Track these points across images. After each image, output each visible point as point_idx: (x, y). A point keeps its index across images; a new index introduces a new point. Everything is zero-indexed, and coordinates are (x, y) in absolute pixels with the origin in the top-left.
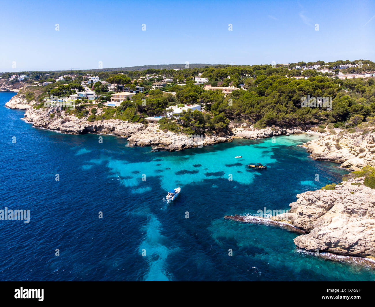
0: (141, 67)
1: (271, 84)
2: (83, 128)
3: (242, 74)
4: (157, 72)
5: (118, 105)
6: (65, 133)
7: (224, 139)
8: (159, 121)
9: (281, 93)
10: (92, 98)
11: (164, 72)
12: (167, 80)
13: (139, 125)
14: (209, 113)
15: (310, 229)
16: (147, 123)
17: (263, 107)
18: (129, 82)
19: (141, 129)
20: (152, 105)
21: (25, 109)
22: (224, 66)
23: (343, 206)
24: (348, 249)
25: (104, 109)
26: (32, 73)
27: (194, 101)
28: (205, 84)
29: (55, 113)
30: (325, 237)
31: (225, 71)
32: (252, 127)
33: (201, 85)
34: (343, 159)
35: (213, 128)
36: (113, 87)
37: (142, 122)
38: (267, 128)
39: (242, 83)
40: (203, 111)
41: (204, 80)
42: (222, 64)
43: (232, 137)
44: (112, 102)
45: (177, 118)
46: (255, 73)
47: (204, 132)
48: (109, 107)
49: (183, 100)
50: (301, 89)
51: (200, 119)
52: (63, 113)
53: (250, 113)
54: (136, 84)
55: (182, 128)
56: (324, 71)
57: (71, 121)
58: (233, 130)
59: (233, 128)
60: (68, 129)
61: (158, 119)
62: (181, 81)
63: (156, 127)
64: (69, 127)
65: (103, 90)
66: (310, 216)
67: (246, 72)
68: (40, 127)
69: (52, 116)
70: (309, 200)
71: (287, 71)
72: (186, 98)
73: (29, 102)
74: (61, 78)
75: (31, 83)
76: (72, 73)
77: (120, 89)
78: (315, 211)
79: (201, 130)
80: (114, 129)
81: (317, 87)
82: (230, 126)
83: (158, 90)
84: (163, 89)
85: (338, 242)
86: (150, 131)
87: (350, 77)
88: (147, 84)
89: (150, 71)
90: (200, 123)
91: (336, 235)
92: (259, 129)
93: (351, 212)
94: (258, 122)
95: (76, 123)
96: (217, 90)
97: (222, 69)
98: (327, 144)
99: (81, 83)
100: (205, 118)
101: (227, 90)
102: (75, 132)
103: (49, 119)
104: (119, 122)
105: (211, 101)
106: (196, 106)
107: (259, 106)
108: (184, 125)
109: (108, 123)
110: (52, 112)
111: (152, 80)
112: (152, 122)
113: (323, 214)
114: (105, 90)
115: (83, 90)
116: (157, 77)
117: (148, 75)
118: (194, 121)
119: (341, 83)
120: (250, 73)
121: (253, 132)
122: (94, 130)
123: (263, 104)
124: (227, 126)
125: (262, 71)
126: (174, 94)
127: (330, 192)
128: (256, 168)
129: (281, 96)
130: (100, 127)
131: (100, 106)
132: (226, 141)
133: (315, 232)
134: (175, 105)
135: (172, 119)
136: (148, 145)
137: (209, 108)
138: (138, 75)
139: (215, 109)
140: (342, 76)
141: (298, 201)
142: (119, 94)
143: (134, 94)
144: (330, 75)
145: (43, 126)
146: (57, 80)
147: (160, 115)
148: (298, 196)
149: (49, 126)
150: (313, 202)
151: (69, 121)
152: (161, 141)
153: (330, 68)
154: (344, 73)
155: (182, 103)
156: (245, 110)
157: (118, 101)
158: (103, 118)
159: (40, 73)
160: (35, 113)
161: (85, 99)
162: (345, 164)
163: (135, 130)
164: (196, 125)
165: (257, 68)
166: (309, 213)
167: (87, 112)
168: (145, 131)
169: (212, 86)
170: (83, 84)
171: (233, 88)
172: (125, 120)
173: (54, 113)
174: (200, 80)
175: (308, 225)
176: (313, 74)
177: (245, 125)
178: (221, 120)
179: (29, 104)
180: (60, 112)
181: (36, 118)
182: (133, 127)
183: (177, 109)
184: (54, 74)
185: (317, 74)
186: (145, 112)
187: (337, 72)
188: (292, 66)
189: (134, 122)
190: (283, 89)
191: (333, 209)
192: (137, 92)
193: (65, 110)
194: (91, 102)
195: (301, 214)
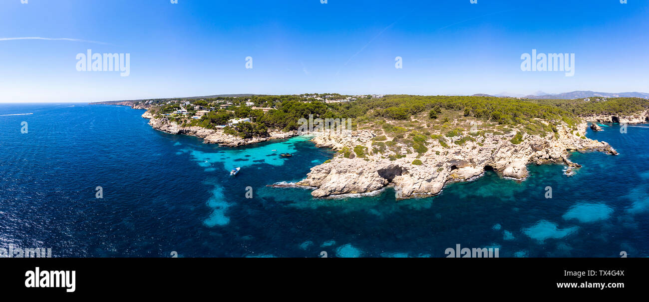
0: (215, 96)
1: (291, 106)
2: (178, 131)
3: (274, 100)
4: (223, 99)
5: (200, 118)
6: (168, 133)
7: (264, 139)
8: (224, 128)
9: (297, 111)
10: (185, 114)
11: (227, 99)
12: (229, 103)
13: (211, 131)
14: (255, 123)
15: (320, 186)
16: (216, 129)
17: (287, 119)
18: (206, 104)
19: (213, 133)
20: (220, 118)
21: (150, 118)
22: (263, 96)
23: (336, 170)
24: (341, 191)
25: (191, 120)
26: (156, 99)
27: (245, 116)
28: (252, 106)
30: (329, 188)
31: (264, 99)
32: (281, 131)
33: (250, 107)
34: (333, 146)
35: (257, 133)
36: (197, 107)
37: (213, 129)
38: (290, 131)
39: (274, 105)
40: (251, 122)
41: (252, 103)
42: (262, 94)
43: (270, 138)
44: (196, 116)
45: (235, 127)
46: (281, 100)
47: (252, 135)
48: (194, 119)
49: (239, 115)
50: (308, 108)
51: (249, 127)
52: (169, 121)
53: (280, 123)
54: (211, 106)
55: (238, 132)
56: (319, 99)
58: (270, 134)
59: (270, 132)
60: (170, 131)
61: (223, 127)
62: (238, 104)
63: (222, 132)
65: (191, 109)
66: (319, 179)
67: (276, 99)
68: (156, 128)
69: (163, 123)
70: (318, 170)
71: (299, 99)
72: (241, 114)
73: (152, 115)
74: (169, 102)
75: (155, 105)
76: (175, 99)
77: (201, 109)
78: (321, 176)
79: (250, 134)
80: (196, 132)
81: (316, 107)
82: (268, 131)
83: (224, 109)
84: (227, 109)
85: (336, 189)
86: (218, 134)
87: (331, 102)
88: (217, 106)
89: (219, 98)
90: (249, 130)
91: (334, 186)
92: (285, 132)
93: (340, 172)
94: (285, 128)
95: (175, 128)
96: (260, 109)
97: (262, 97)
98: (324, 138)
99: (179, 105)
100: (253, 127)
101: (266, 110)
102: (174, 133)
103: (161, 124)
104: (199, 128)
105: (256, 116)
106: (247, 119)
107: (284, 119)
108: (239, 131)
109: (193, 129)
110: (163, 121)
111: (220, 104)
112: (219, 129)
113: (326, 176)
114: (192, 109)
115: (180, 109)
116: (223, 101)
117: (218, 101)
118: (245, 128)
119: (327, 105)
120: (279, 99)
121: (282, 135)
123: (287, 117)
124: (266, 131)
125: (286, 98)
126: (233, 112)
127: (328, 164)
128: (286, 156)
129: (296, 112)
130: (188, 130)
131: (189, 118)
132: (266, 140)
133: (323, 187)
134: (234, 118)
135: (232, 127)
136: (216, 143)
137: (255, 120)
138: (212, 100)
139: (259, 121)
140: (327, 102)
141: (312, 172)
142: (200, 111)
143: (209, 111)
144: (322, 101)
145: (158, 128)
146: (167, 103)
147: (224, 125)
148: (311, 169)
149: (161, 128)
150: (320, 171)
151: (171, 126)
152: (225, 141)
153: (321, 97)
154: (328, 100)
155: (238, 117)
156: (277, 121)
157: (200, 116)
158: (190, 125)
159: (159, 100)
160: (155, 121)
161: (181, 114)
162: (334, 148)
163: (209, 133)
164: (247, 131)
165: (282, 97)
166: (318, 178)
167: (182, 122)
168: (215, 134)
169: (257, 107)
170: (181, 106)
171: (269, 108)
172: (203, 127)
174: (249, 103)
175: (319, 184)
176: (313, 100)
177: (277, 130)
178: (262, 127)
180: (167, 121)
181: (155, 123)
182: (207, 131)
183: (235, 121)
184: (166, 100)
185: (315, 100)
186: (216, 122)
187: (325, 99)
188: (302, 96)
189: (208, 128)
190: (298, 109)
191: (331, 173)
192: (211, 111)
194: (184, 116)
195: (314, 179)
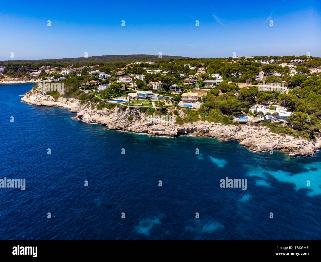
2: (176, 131)
6: (156, 136)
10: (155, 98)
29: (133, 115)
36: (156, 85)
45: (285, 122)
57: (158, 124)
60: (161, 132)
63: (266, 130)
64: (161, 130)
68: (117, 129)
69: (131, 119)
80: (208, 131)
95: (165, 126)
102: (169, 135)
103: (127, 121)
109: (200, 126)
110: (129, 115)
112: (242, 123)
122: (186, 132)
130: (192, 129)
145: (121, 129)
149: (129, 128)
151: (156, 124)
160: (97, 113)
173: (131, 115)
179: (56, 100)
180: (138, 114)
193: (145, 112)
